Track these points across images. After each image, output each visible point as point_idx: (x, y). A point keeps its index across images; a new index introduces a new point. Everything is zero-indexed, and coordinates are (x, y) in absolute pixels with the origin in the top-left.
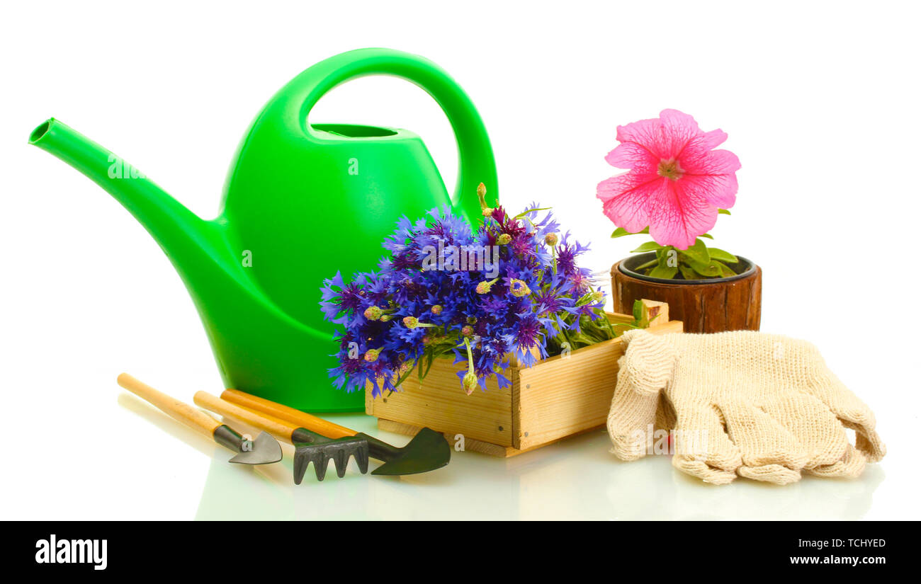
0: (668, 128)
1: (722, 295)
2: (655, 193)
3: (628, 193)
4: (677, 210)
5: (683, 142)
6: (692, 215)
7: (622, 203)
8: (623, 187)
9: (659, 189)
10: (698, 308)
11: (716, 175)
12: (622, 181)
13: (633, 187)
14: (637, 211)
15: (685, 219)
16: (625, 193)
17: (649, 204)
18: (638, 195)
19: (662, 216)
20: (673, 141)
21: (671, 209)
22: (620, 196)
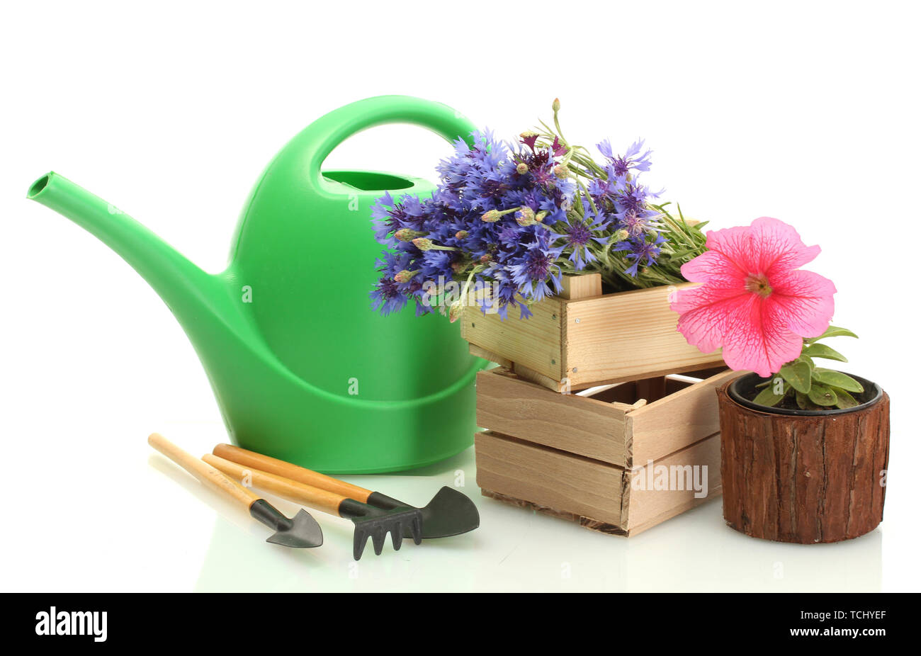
0: (758, 240)
1: (819, 429)
2: (736, 311)
3: (705, 308)
4: (758, 332)
5: (773, 257)
6: (773, 340)
7: (695, 319)
8: (699, 301)
9: (742, 306)
10: (789, 440)
11: (806, 298)
12: (699, 294)
13: (711, 301)
14: (711, 329)
15: (767, 343)
16: (701, 308)
17: (727, 322)
18: (714, 312)
19: (739, 338)
20: (761, 255)
21: (751, 330)
22: (694, 310)
